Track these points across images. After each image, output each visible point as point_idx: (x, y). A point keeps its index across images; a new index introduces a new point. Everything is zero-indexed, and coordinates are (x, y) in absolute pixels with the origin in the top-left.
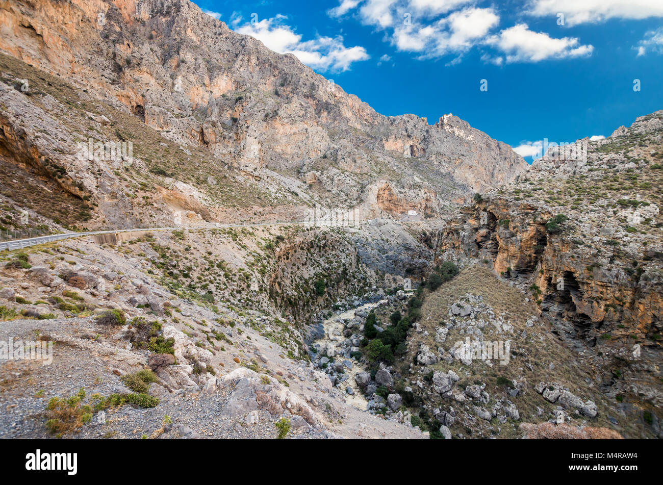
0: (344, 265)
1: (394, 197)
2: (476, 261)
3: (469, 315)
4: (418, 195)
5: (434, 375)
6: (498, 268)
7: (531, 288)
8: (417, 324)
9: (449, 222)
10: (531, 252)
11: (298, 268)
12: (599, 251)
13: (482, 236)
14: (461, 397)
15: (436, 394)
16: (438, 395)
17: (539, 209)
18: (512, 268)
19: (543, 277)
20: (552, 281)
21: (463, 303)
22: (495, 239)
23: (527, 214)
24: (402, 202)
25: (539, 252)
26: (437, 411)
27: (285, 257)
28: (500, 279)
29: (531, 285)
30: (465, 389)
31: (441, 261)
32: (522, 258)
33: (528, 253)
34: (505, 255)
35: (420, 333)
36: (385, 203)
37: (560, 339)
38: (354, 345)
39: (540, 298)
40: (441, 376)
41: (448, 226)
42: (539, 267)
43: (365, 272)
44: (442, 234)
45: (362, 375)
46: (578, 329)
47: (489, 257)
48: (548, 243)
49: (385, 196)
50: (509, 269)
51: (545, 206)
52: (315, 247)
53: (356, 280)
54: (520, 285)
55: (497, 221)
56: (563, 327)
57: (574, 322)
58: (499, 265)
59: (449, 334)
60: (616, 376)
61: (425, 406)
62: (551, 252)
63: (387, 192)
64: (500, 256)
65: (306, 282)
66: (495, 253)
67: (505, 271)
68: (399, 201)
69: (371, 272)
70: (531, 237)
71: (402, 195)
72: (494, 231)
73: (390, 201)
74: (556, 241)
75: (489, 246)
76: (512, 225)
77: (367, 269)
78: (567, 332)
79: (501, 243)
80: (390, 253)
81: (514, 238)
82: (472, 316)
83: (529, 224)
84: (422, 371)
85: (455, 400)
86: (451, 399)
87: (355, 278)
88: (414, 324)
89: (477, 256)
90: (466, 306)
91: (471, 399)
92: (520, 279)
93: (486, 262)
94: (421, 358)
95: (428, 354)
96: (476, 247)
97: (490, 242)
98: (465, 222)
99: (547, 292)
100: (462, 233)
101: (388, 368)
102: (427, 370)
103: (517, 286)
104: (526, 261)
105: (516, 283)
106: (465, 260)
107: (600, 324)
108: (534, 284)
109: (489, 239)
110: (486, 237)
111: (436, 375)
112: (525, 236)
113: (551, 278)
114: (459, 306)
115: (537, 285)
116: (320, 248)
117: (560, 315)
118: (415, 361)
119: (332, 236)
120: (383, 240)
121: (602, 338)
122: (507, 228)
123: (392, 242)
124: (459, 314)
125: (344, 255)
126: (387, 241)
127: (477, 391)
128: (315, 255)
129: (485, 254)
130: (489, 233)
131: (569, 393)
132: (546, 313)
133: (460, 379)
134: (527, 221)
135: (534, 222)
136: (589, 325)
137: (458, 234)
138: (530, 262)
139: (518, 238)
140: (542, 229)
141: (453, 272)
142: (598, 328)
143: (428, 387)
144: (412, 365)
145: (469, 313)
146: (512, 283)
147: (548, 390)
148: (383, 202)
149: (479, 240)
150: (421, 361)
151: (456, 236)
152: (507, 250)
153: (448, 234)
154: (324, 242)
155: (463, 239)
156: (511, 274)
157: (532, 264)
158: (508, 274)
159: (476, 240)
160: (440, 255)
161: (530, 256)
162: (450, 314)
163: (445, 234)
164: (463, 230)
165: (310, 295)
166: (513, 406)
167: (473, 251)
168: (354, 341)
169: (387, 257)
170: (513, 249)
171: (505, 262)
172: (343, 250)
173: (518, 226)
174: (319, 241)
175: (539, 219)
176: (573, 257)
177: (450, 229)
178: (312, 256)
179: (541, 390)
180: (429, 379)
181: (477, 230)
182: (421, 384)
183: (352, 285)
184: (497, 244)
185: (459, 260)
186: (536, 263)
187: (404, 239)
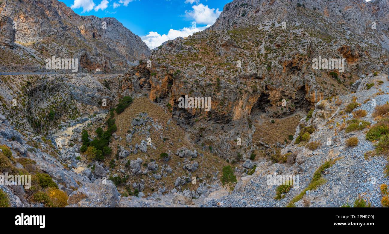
0: (64, 100)
1: (89, 61)
2: (140, 95)
3: (142, 124)
4: (101, 60)
5: (131, 163)
6: (151, 98)
7: (167, 106)
8: (115, 134)
9: (126, 75)
10: (165, 88)
11: (38, 102)
12: (193, 85)
13: (143, 82)
14: (145, 171)
15: (133, 174)
16: (134, 174)
17: (169, 68)
18: (158, 96)
19: (172, 99)
20: (177, 101)
21: (138, 118)
22: (150, 83)
23: (164, 70)
24: (93, 64)
25: (170, 88)
26: (135, 184)
27: (31, 95)
28: (152, 103)
29: (167, 104)
30: (147, 166)
31: (122, 97)
32: (162, 91)
33: (164, 89)
34: (155, 90)
35: (117, 139)
36: (84, 64)
37: (180, 127)
38: (76, 152)
39: (172, 109)
40: (135, 163)
41: (126, 77)
42: (170, 95)
43: (76, 105)
44: (122, 81)
45: (87, 172)
46: (187, 120)
47: (147, 92)
48: (173, 83)
49: (84, 60)
50: (157, 97)
51: (171, 66)
52: (47, 89)
53: (71, 110)
54: (162, 105)
55: (151, 74)
56: (181, 121)
57: (185, 118)
58: (152, 95)
59: (133, 137)
60: (201, 136)
61: (127, 184)
62: (175, 87)
63: (85, 58)
64: (152, 91)
65: (43, 111)
66: (150, 90)
67: (155, 98)
68: (91, 63)
69: (79, 105)
70: (166, 81)
71: (93, 60)
72: (148, 79)
73: (86, 63)
74: (177, 82)
75: (146, 87)
76: (158, 75)
77: (77, 103)
78: (183, 123)
79: (153, 85)
80: (90, 93)
81: (159, 82)
82: (144, 124)
83: (165, 75)
84: (123, 162)
85: (143, 174)
86: (141, 174)
87: (70, 108)
88: (113, 134)
89: (140, 92)
90: (141, 119)
91: (151, 171)
92: (162, 102)
93: (146, 95)
94: (121, 154)
95: (124, 151)
96: (140, 88)
97: (147, 84)
98: (134, 75)
99: (174, 106)
100: (133, 81)
101: (101, 164)
102: (125, 161)
103: (161, 105)
104: (164, 93)
105: (160, 104)
106: (135, 95)
107: (194, 116)
108: (168, 104)
109: (146, 83)
110: (145, 82)
111: (132, 162)
112: (164, 81)
113: (176, 99)
114: (137, 120)
115: (170, 103)
116: (50, 90)
117: (180, 115)
118: (117, 157)
119: (57, 83)
120: (85, 85)
121: (195, 121)
122: (155, 77)
123: (90, 87)
124: (137, 125)
125: (64, 95)
126: (88, 86)
127: (153, 165)
128: (47, 94)
129: (145, 91)
130: (146, 80)
131: (188, 150)
132: (174, 116)
133: (143, 161)
134: (164, 73)
135: (167, 74)
136: (190, 117)
137: (131, 81)
138: (165, 93)
139: (161, 81)
140: (170, 77)
141: (129, 101)
142: (194, 118)
143: (128, 171)
144: (115, 160)
145: (142, 123)
146: (158, 104)
147: (181, 152)
148: (82, 63)
149: (141, 84)
150: (121, 156)
151: (130, 82)
152: (156, 88)
153: (125, 81)
154: (52, 86)
155: (134, 84)
156: (158, 100)
157: (166, 94)
158: (156, 100)
159: (140, 84)
160: (121, 93)
161: (165, 90)
162: (132, 125)
163: (124, 81)
164: (134, 79)
165: (46, 119)
166: (169, 166)
167: (139, 90)
168: (77, 149)
169: (88, 95)
170: (159, 87)
171: (155, 94)
172: (63, 91)
173: (160, 76)
174: (49, 85)
175: (169, 72)
176: (185, 89)
177: (127, 78)
178: (46, 95)
179: (177, 153)
180: (128, 166)
181: (140, 78)
182: (123, 171)
183: (69, 113)
184: (150, 85)
185: (132, 95)
186: (168, 93)
187: (97, 84)
